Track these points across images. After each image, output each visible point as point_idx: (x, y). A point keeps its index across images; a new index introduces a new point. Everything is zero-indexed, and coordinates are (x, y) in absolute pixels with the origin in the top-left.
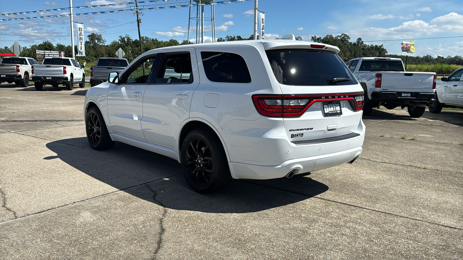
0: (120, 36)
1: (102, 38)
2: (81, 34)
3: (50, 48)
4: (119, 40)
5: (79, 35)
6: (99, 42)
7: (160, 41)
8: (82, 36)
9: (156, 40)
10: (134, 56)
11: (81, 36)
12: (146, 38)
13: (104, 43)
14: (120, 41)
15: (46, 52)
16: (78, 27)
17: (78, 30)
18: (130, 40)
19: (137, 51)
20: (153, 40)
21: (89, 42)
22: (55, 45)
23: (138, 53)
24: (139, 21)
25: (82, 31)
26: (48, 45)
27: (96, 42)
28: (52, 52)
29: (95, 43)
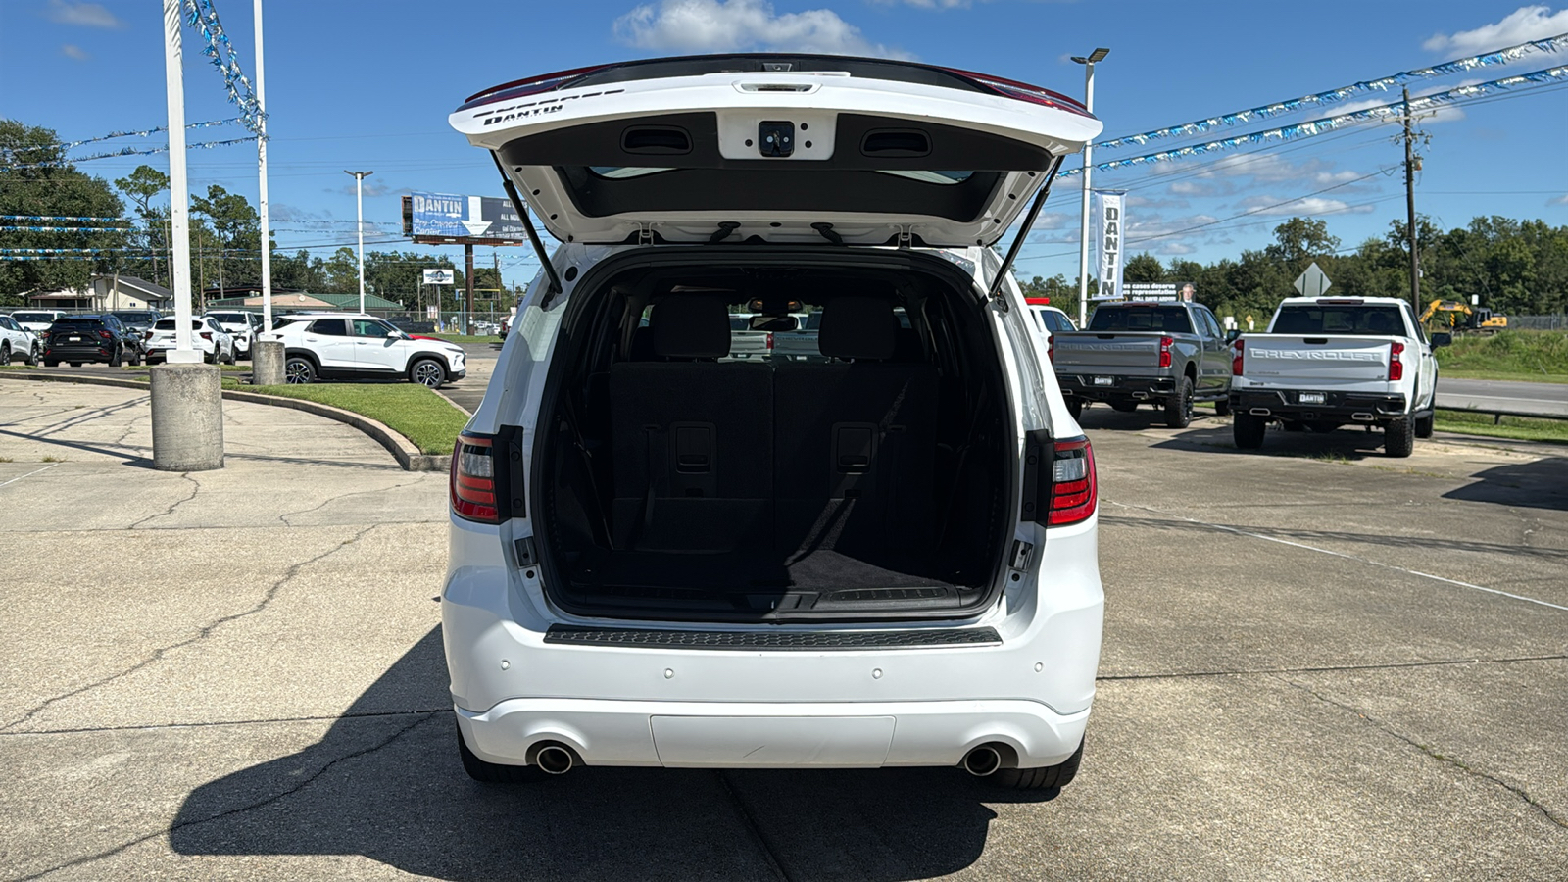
0: (1394, 221)
1: (1325, 233)
2: (1113, 229)
3: (1150, 276)
4: (1390, 235)
5: (1105, 233)
6: (1315, 248)
7: (1556, 229)
8: (1116, 233)
9: (1539, 225)
10: (1440, 289)
11: (1112, 236)
12: (1495, 219)
13: (1333, 247)
14: (1395, 237)
15: (1138, 286)
16: (1106, 206)
17: (1106, 215)
18: (1430, 231)
19: (1456, 271)
20: (1526, 226)
21: (1279, 248)
22: (1166, 264)
23: (1457, 277)
24: (1410, 166)
25: (1116, 218)
26: (1144, 267)
27: (1305, 248)
28: (1154, 286)
29: (1300, 249)
